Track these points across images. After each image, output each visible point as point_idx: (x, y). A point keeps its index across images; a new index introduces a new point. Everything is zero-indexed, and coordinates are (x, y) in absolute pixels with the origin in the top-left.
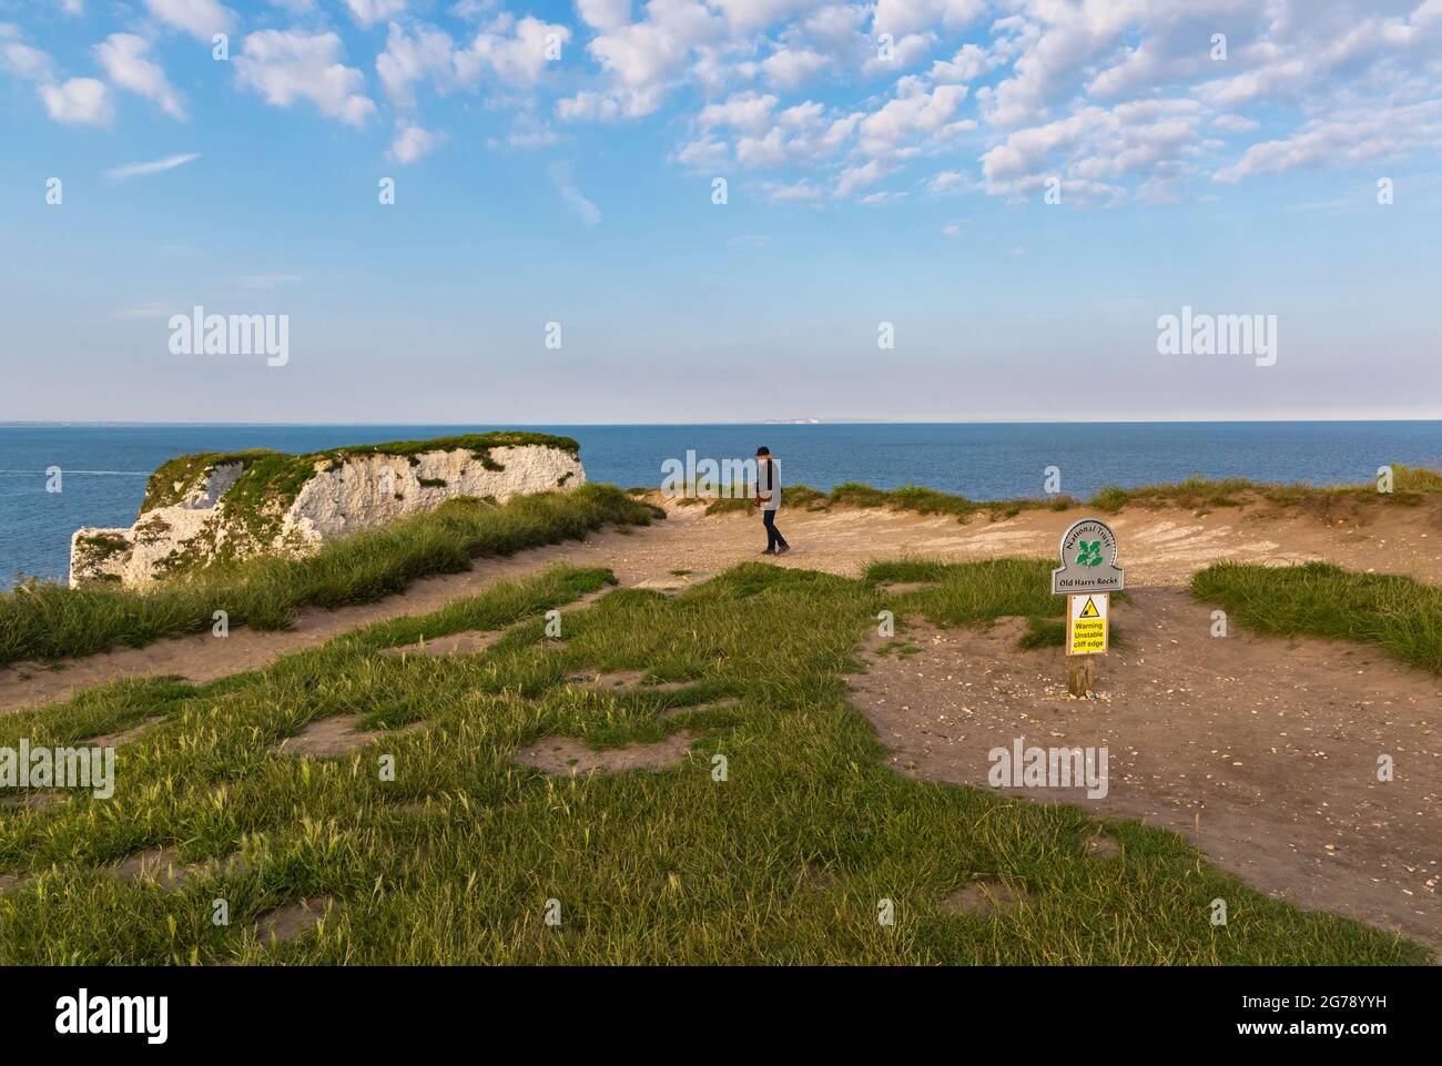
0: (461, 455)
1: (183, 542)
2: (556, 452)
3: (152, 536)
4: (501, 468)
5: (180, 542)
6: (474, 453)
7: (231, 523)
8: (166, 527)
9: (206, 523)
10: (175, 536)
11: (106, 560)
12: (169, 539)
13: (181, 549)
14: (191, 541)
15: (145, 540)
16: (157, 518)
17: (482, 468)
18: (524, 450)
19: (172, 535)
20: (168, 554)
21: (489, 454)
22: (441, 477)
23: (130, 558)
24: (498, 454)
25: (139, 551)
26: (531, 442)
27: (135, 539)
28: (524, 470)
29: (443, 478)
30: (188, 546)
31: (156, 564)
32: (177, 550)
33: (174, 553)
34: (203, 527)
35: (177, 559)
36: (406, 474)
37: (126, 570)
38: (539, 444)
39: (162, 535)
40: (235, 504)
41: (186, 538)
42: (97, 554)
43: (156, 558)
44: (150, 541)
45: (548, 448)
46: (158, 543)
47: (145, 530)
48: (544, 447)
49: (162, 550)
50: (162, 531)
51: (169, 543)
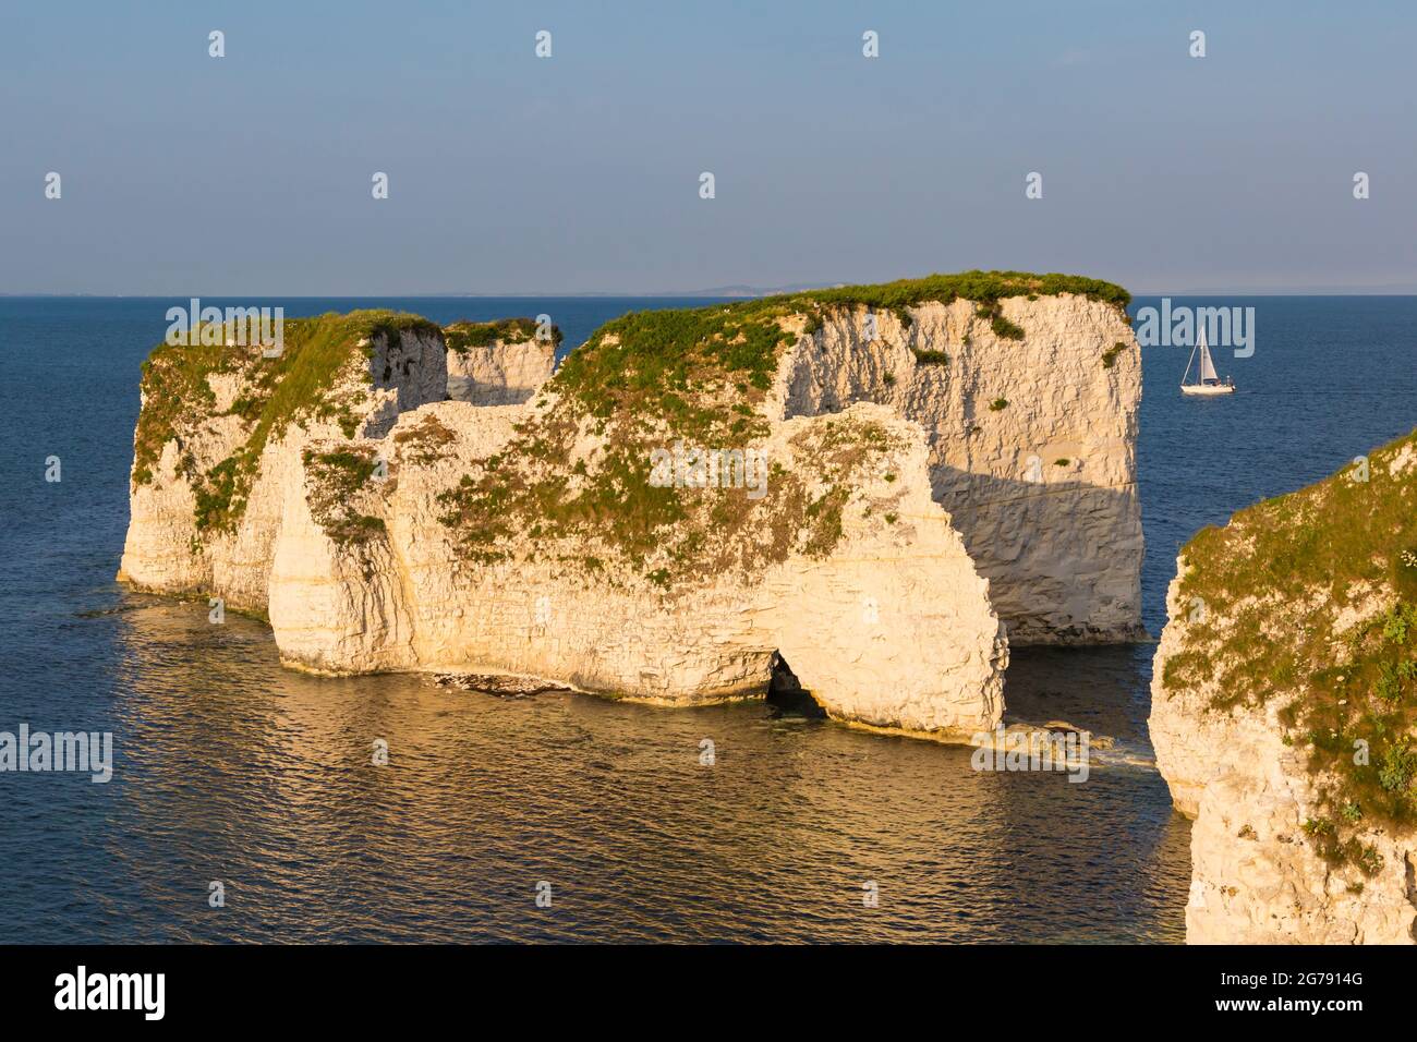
0: (963, 308)
1: (481, 463)
2: (1099, 307)
3: (430, 451)
4: (1018, 334)
5: (474, 462)
6: (980, 308)
7: (614, 425)
8: (449, 436)
9: (519, 428)
10: (466, 452)
11: (358, 492)
12: (457, 457)
13: (478, 475)
14: (495, 460)
15: (419, 457)
16: (430, 419)
17: (992, 334)
18: (1050, 302)
19: (459, 450)
20: (458, 483)
21: (1000, 308)
22: (938, 348)
23: (393, 490)
24: (1013, 308)
25: (409, 476)
26: (1065, 289)
27: (398, 456)
28: (1052, 338)
29: (940, 349)
30: (491, 469)
31: (443, 498)
32: (472, 476)
33: (466, 481)
34: (515, 436)
35: (472, 491)
36: (896, 341)
37: (389, 511)
38: (1075, 293)
39: (444, 449)
40: (615, 390)
41: (483, 455)
42: (345, 481)
43: (441, 490)
44: (429, 459)
45: (1088, 299)
46: (441, 464)
47: (415, 441)
48: (1081, 298)
49: (448, 476)
50: (446, 443)
51: (457, 464)
